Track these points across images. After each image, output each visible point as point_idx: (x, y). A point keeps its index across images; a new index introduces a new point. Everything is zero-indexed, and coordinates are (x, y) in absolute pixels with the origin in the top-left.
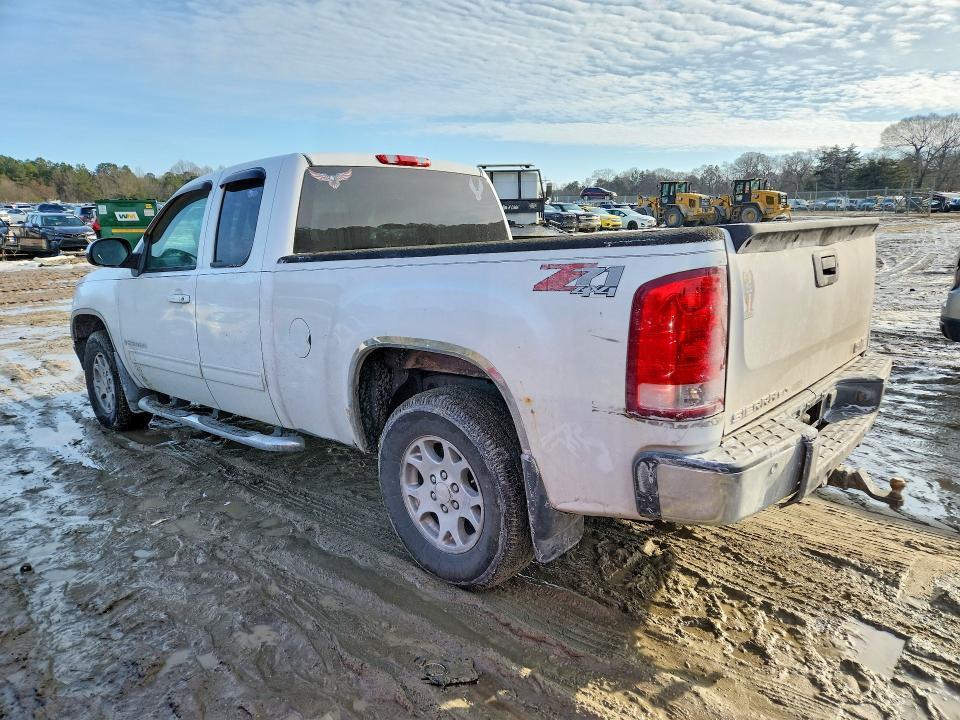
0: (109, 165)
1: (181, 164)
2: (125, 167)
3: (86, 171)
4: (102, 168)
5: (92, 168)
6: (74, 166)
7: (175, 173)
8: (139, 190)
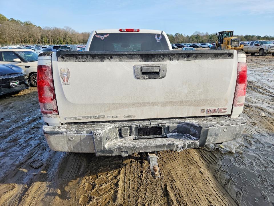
0: (178, 34)
1: (196, 32)
2: (181, 34)
3: (172, 36)
4: (176, 35)
5: (174, 35)
6: (170, 35)
7: (194, 35)
8: (183, 40)
